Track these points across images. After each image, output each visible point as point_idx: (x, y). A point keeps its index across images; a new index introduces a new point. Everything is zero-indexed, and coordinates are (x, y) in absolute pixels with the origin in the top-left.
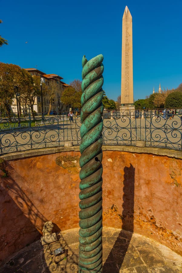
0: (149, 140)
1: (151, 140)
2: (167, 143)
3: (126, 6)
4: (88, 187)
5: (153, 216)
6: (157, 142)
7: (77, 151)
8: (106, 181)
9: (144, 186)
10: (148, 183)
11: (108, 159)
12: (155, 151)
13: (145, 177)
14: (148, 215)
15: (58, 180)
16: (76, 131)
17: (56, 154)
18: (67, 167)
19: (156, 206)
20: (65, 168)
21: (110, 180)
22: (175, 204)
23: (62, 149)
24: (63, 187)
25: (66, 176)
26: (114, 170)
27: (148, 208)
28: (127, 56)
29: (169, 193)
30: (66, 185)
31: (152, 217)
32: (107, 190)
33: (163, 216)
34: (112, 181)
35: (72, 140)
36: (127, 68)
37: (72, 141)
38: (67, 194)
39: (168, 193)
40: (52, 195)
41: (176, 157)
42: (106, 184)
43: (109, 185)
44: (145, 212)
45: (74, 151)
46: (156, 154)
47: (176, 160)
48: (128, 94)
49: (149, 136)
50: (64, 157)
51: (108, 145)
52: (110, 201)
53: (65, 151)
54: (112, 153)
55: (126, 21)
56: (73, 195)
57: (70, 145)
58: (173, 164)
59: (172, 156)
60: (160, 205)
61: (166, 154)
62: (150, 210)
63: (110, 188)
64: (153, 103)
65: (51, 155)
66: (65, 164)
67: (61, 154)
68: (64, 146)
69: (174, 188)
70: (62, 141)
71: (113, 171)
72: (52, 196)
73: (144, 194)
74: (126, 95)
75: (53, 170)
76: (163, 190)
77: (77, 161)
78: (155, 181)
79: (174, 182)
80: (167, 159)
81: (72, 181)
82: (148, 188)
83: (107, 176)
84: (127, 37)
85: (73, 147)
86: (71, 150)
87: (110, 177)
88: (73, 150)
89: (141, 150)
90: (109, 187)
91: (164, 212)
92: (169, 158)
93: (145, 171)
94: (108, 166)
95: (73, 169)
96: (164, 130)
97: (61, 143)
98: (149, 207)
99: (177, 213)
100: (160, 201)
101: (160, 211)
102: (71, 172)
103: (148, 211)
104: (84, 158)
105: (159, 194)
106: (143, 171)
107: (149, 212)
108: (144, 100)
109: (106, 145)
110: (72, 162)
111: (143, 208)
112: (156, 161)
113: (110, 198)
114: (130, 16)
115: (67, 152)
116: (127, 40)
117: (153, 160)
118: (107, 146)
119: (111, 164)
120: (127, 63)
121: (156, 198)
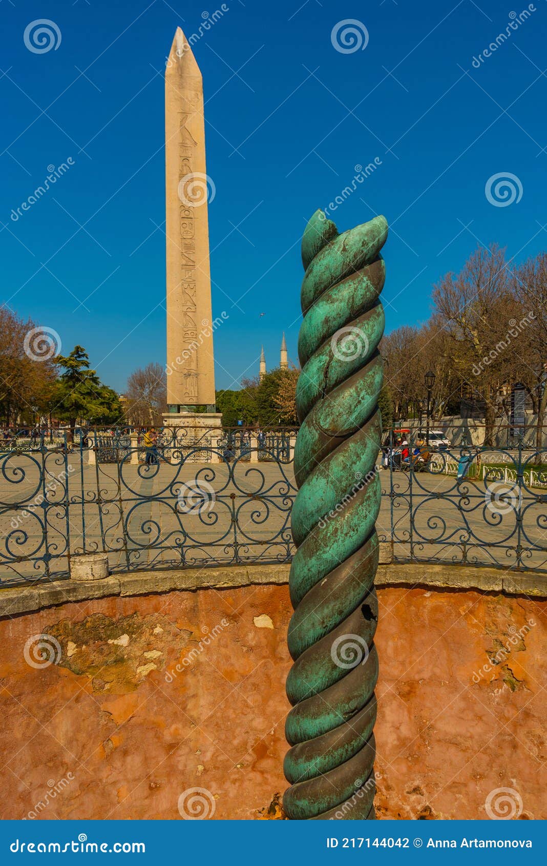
0: (407, 538)
1: (411, 536)
2: (468, 547)
3: (178, 27)
4: (338, 726)
5: (427, 809)
6: (432, 542)
7: (134, 596)
8: (248, 706)
9: (395, 704)
10: (409, 693)
11: (256, 619)
12: (435, 576)
13: (396, 672)
14: (408, 808)
15: (47, 730)
16: (122, 513)
17: (42, 613)
18: (89, 667)
19: (438, 769)
20: (80, 673)
21: (266, 700)
22: (508, 751)
23: (68, 591)
24: (70, 756)
25: (84, 707)
26: (281, 659)
27: (409, 784)
28: (186, 221)
29: (484, 718)
30: (84, 747)
31: (424, 814)
32: (251, 742)
33: (464, 801)
34: (271, 703)
35: (105, 552)
36: (189, 265)
37: (105, 556)
38: (86, 786)
39: (480, 718)
40: (23, 800)
41: (511, 590)
42: (251, 716)
43: (261, 720)
44: (396, 799)
45: (118, 595)
46: (438, 584)
47: (508, 600)
48: (193, 366)
49: (405, 523)
50: (75, 624)
51: (253, 564)
52: (265, 781)
53: (80, 598)
54: (272, 595)
55: (181, 87)
56: (114, 783)
57: (99, 570)
58: (499, 615)
59: (497, 588)
60: (451, 764)
61: (473, 584)
62: (416, 790)
63: (264, 731)
64: (273, 406)
65: (21, 618)
66: (80, 654)
67: (63, 613)
68: (69, 578)
69: (502, 696)
70: (58, 556)
71: (276, 663)
72: (22, 805)
73: (394, 736)
74: (186, 371)
75: (27, 688)
76: (464, 710)
77: (131, 638)
78: (434, 680)
79: (503, 676)
80: (474, 600)
81: (110, 724)
82: (409, 712)
83: (254, 685)
84: (183, 145)
85: (111, 580)
86: (106, 592)
87: (262, 688)
88: (116, 590)
89: (386, 573)
90: (260, 727)
91: (465, 785)
92: (485, 597)
93: (396, 649)
94: (258, 646)
95: (112, 675)
96: (456, 500)
97: (56, 565)
98: (413, 780)
99: (514, 781)
100: (453, 750)
101: (455, 785)
102: (107, 686)
103: (408, 793)
104: (326, 611)
105: (447, 727)
106: (390, 651)
107: (413, 797)
108: (238, 395)
109: (245, 564)
110: (110, 642)
111: (388, 788)
112: (436, 609)
113: (262, 772)
114: (194, 72)
115: (90, 603)
116: (186, 159)
117: (424, 607)
118: (251, 569)
119: (266, 638)
120: (188, 247)
121: (439, 741)
